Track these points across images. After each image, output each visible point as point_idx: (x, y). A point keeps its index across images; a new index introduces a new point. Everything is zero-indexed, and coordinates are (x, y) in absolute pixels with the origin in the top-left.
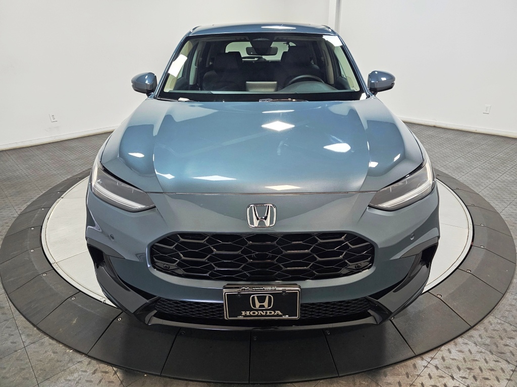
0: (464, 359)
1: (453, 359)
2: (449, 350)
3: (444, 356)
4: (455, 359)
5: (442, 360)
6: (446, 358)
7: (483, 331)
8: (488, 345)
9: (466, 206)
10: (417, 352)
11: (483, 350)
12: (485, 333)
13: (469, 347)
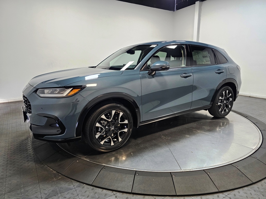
0: (247, 196)
1: (240, 196)
2: (239, 192)
3: (235, 194)
4: (242, 196)
5: (234, 196)
6: (236, 195)
7: (261, 186)
8: (262, 192)
9: (260, 130)
10: (221, 190)
11: (259, 194)
12: (261, 187)
13: (251, 192)
